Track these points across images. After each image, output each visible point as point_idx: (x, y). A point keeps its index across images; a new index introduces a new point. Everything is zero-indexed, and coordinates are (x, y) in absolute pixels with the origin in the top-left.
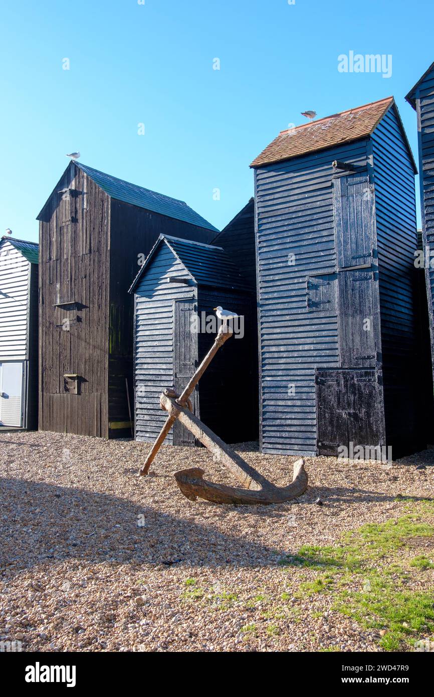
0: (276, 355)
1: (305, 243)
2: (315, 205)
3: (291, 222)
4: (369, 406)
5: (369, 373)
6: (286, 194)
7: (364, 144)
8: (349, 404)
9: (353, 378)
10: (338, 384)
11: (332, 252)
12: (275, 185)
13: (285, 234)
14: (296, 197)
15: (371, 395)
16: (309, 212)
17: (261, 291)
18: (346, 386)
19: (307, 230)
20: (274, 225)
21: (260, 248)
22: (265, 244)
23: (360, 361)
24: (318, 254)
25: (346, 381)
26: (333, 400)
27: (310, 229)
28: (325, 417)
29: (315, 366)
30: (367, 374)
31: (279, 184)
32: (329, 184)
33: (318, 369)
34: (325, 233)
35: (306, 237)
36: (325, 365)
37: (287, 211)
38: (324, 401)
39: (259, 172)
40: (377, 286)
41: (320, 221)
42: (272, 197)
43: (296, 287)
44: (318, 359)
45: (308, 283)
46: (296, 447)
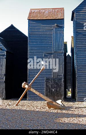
0: (33, 73)
1: (44, 44)
2: (47, 34)
3: (40, 37)
4: (60, 88)
5: (60, 79)
6: (38, 29)
7: (61, 20)
8: (55, 87)
9: (56, 81)
10: (52, 82)
11: (51, 47)
12: (35, 26)
13: (38, 40)
14: (41, 31)
15: (60, 85)
16: (45, 35)
17: (29, 55)
18: (54, 83)
19: (44, 40)
20: (34, 37)
21: (29, 43)
22: (31, 42)
23: (58, 76)
24: (47, 47)
25: (54, 81)
26: (50, 86)
27: (46, 40)
28: (47, 91)
29: (45, 77)
30: (60, 80)
31: (36, 26)
32: (51, 29)
33: (46, 78)
34: (50, 42)
35: (44, 42)
36: (48, 77)
37: (38, 34)
38: (48, 86)
39: (30, 21)
40: (64, 58)
41: (49, 38)
42: (34, 29)
43: (41, 55)
44: (46, 75)
45: (44, 55)
46: (38, 99)
